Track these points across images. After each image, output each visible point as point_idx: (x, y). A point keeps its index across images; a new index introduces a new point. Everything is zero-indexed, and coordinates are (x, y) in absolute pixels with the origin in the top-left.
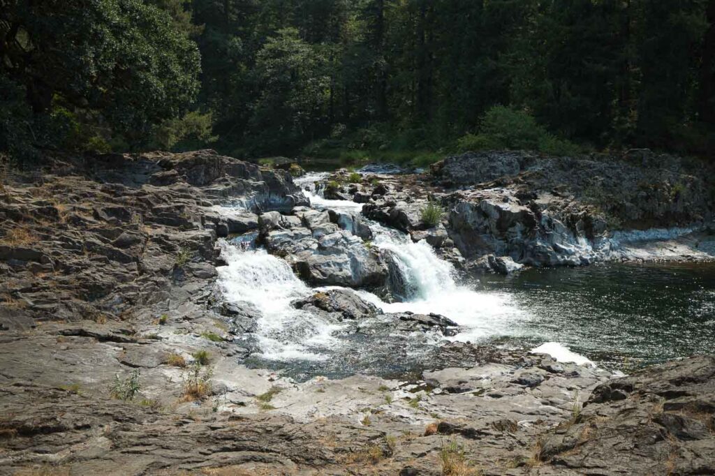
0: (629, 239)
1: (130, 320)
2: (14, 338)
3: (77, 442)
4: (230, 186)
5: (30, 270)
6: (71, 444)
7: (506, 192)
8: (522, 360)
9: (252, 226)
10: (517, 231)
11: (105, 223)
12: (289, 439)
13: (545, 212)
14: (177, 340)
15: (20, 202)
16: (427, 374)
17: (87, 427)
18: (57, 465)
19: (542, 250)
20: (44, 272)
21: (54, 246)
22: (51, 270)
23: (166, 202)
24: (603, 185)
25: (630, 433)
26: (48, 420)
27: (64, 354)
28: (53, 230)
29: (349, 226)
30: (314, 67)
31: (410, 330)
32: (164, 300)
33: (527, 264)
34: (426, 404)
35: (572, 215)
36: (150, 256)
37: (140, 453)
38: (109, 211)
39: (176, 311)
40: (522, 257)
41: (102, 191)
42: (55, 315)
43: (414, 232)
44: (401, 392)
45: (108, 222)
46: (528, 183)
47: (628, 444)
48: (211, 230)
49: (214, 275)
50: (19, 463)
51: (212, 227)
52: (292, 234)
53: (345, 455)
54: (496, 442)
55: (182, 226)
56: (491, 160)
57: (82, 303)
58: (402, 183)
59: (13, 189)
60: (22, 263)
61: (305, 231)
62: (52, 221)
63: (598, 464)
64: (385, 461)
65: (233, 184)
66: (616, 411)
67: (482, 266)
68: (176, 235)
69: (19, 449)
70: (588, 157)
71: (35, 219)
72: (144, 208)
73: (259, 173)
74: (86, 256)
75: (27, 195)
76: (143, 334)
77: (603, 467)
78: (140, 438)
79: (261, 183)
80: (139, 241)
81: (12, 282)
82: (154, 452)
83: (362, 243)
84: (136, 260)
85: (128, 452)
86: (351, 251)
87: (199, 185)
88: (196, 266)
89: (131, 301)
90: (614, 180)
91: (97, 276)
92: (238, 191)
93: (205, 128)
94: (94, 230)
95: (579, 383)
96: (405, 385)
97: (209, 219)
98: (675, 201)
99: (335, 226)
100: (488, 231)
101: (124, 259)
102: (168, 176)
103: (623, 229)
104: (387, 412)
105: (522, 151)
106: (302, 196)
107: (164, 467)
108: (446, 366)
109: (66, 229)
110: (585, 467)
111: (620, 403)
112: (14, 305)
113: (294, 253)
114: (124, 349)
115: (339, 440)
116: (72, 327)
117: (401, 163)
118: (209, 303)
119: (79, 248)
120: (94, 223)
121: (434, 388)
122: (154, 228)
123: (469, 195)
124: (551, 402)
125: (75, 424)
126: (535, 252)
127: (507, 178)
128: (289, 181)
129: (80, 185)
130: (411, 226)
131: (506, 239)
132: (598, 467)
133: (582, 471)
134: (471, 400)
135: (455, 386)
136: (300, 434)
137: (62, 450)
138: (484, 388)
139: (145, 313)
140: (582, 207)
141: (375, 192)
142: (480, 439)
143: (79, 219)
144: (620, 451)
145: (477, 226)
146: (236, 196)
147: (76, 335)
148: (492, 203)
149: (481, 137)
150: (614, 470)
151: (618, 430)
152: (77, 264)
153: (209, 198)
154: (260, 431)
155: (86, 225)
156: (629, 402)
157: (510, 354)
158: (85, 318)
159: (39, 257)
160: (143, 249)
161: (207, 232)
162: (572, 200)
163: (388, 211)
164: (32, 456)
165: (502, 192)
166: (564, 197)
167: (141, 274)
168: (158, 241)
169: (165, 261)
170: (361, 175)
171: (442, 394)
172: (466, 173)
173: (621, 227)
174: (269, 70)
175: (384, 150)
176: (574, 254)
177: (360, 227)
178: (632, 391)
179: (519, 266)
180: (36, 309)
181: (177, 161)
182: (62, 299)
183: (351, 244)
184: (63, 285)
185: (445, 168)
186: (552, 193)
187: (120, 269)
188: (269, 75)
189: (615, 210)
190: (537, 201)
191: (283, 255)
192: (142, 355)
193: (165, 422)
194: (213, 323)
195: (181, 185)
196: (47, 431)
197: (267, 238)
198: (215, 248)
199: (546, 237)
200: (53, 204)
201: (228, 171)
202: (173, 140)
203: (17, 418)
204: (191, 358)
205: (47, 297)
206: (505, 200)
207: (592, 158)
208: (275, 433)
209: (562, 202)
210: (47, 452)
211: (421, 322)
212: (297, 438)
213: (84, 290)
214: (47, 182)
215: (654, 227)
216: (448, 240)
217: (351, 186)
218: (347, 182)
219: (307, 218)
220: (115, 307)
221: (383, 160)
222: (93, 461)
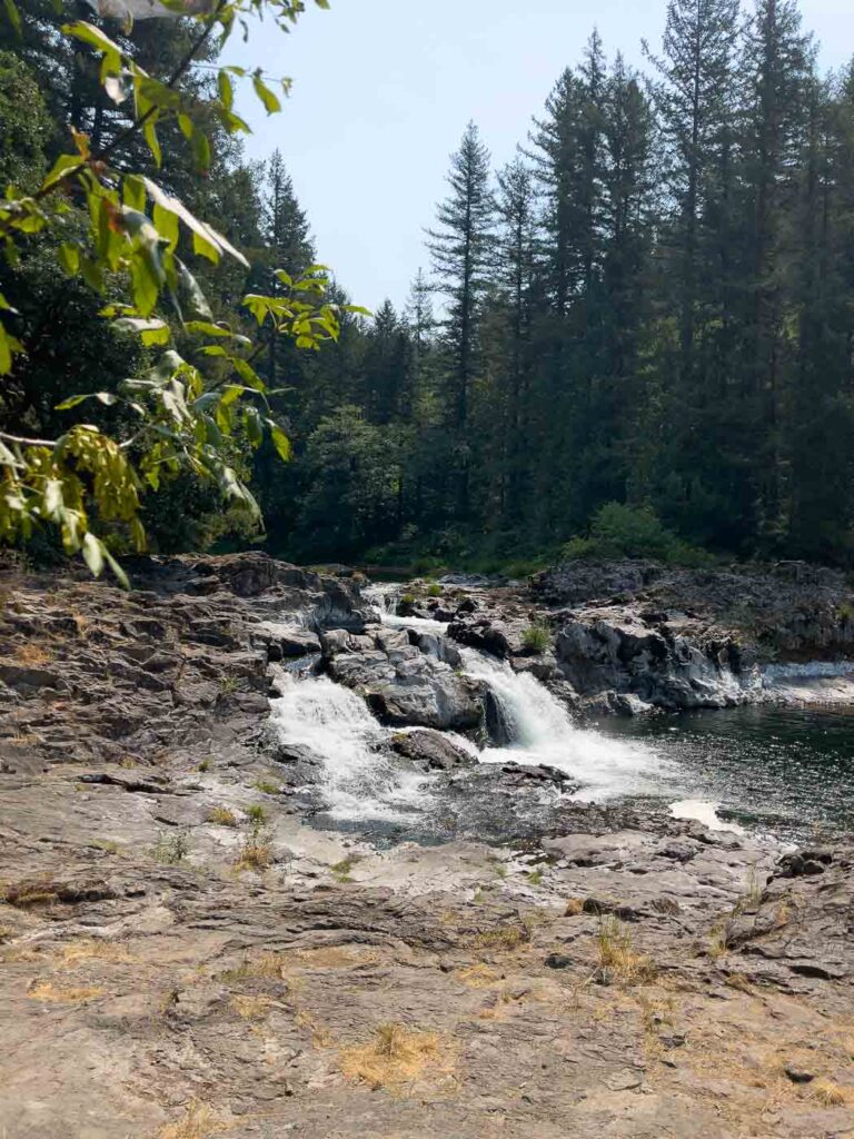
0: (786, 675)
1: (162, 765)
2: (24, 784)
3: (132, 913)
4: (284, 598)
5: (43, 698)
6: (123, 915)
7: (628, 611)
8: (666, 826)
9: (312, 649)
10: (643, 662)
11: (133, 640)
12: (397, 915)
13: (678, 638)
14: (224, 791)
15: (32, 613)
16: (546, 841)
17: (142, 894)
18: (110, 941)
19: (676, 686)
20: (59, 701)
21: (72, 668)
22: (67, 698)
23: (207, 615)
24: (750, 605)
25: (842, 913)
26: (95, 883)
27: (85, 806)
28: (71, 647)
29: (433, 650)
30: (379, 454)
31: (517, 785)
32: (204, 740)
33: (657, 704)
34: (550, 879)
35: (713, 643)
36: (187, 683)
37: (213, 928)
38: (140, 626)
39: (220, 756)
40: (649, 696)
41: (130, 600)
42: (72, 756)
43: (514, 659)
44: (515, 864)
45: (137, 639)
46: (655, 601)
47: (840, 928)
48: (264, 652)
49: (265, 710)
50: (62, 937)
51: (263, 648)
52: (362, 658)
53: (472, 938)
54: (661, 926)
55: (226, 646)
56: (606, 571)
57: (107, 742)
58: (494, 597)
59: (23, 596)
60: (32, 689)
61: (378, 655)
62: (70, 636)
63: (804, 954)
64: (523, 947)
65: (287, 594)
66: (814, 887)
67: (599, 704)
68: (219, 657)
69: (62, 920)
70: (728, 569)
71: (49, 633)
72: (181, 623)
73: (319, 581)
74: (110, 682)
75: (40, 604)
76: (179, 783)
77: (812, 958)
78: (209, 909)
79: (321, 594)
80: (175, 664)
81: (22, 713)
82: (231, 927)
83: (451, 672)
84: (171, 688)
85: (198, 927)
86: (437, 681)
87: (244, 595)
88: (243, 697)
89: (164, 741)
90: (763, 599)
91: (124, 707)
92: (294, 604)
93: (250, 525)
94: (120, 649)
95: (743, 858)
96: (518, 855)
97: (259, 637)
98: (842, 626)
99: (416, 649)
100: (606, 660)
101: (156, 687)
102: (207, 584)
103: (777, 662)
104: (503, 889)
105: (645, 560)
106: (371, 611)
107: (244, 947)
108: (570, 832)
109: (86, 647)
110: (787, 957)
111: (816, 877)
112: (22, 741)
113: (365, 683)
114: (159, 801)
115: (462, 917)
116: (93, 772)
117: (489, 573)
118: (260, 744)
119: (102, 671)
120: (119, 640)
121: (558, 859)
122: (192, 647)
123: (582, 615)
124: (711, 881)
125: (126, 890)
126: (668, 690)
127: (628, 593)
128: (355, 592)
129: (102, 592)
130: (510, 651)
131: (630, 672)
132: (803, 957)
133: (783, 962)
134: (608, 876)
135: (586, 858)
136: (410, 909)
137: (113, 922)
138: (623, 861)
139: (179, 756)
140: (725, 632)
141: (462, 608)
142: (638, 921)
143: (102, 634)
144: (830, 937)
145: (592, 654)
146: (291, 610)
147: (97, 782)
148: (611, 625)
149: (593, 542)
150: (826, 961)
151: (825, 910)
152: (101, 692)
153: (258, 612)
154: (360, 904)
155: (110, 642)
156: (829, 875)
157: (650, 819)
158: (108, 760)
159: (53, 681)
160: (179, 674)
161: (258, 655)
162: (713, 624)
163: (482, 632)
164: (77, 929)
165: (622, 611)
166: (702, 619)
167: (176, 706)
168: (197, 664)
169: (206, 689)
170: (442, 588)
171: (569, 867)
172: (575, 587)
173: (774, 659)
174: (324, 457)
175: (466, 557)
176: (717, 692)
177: (447, 651)
178: (831, 862)
179: (647, 706)
180: (49, 748)
181: (218, 565)
182: (81, 735)
183: (437, 672)
184: (83, 718)
185: (549, 579)
186: (686, 614)
187: (150, 698)
188: (322, 463)
189: (766, 637)
190: (668, 624)
191: (351, 685)
192: (183, 809)
193: (235, 891)
194: (265, 771)
195: (222, 595)
196: (94, 897)
197: (332, 663)
198: (267, 675)
199: (681, 669)
200: (71, 616)
201: (281, 578)
202: (209, 540)
203: (56, 880)
204: (242, 815)
205: (61, 732)
206: (628, 621)
207: (733, 571)
208: (379, 908)
209: (701, 625)
210: (95, 925)
211: (529, 776)
212: (408, 914)
213: (108, 725)
214: (63, 588)
215: (816, 659)
216: (557, 670)
217: (430, 601)
218: (424, 596)
219: (382, 638)
220: (144, 747)
221: (466, 569)
222: (153, 937)
